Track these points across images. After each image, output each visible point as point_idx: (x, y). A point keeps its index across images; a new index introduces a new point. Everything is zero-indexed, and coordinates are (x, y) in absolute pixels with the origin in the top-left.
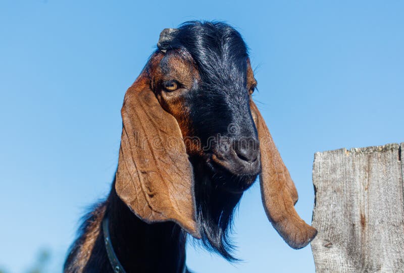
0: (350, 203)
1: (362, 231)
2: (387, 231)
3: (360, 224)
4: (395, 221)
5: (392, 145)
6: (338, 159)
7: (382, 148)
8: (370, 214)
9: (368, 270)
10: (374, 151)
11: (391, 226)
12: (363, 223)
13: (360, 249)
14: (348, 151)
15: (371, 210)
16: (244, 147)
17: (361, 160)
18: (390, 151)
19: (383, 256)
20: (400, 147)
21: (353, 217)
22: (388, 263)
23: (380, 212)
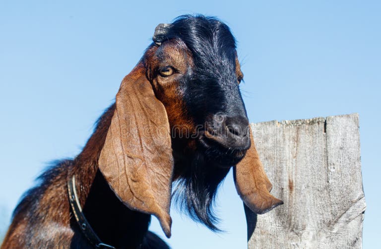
0: (279, 169)
1: (290, 195)
2: (312, 195)
3: (288, 188)
4: (319, 186)
5: (319, 119)
6: (270, 130)
7: (309, 121)
8: (297, 180)
9: (294, 229)
10: (302, 124)
11: (316, 191)
12: (291, 187)
13: (287, 211)
14: (279, 123)
15: (298, 176)
16: (236, 123)
17: (291, 131)
18: (317, 124)
19: (308, 217)
20: (326, 121)
21: (282, 182)
22: (312, 223)
23: (307, 178)
